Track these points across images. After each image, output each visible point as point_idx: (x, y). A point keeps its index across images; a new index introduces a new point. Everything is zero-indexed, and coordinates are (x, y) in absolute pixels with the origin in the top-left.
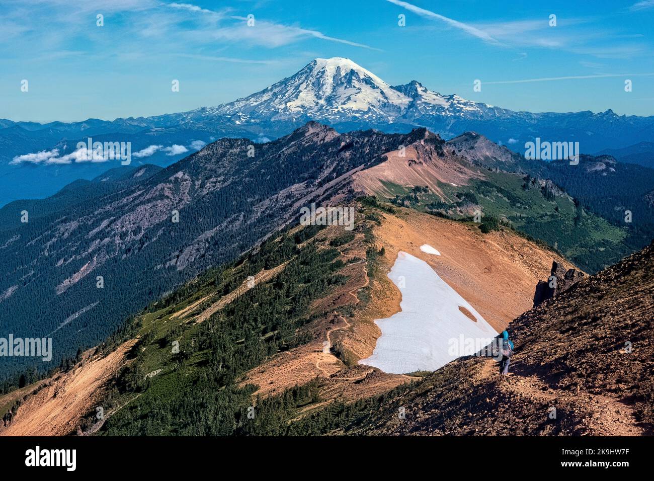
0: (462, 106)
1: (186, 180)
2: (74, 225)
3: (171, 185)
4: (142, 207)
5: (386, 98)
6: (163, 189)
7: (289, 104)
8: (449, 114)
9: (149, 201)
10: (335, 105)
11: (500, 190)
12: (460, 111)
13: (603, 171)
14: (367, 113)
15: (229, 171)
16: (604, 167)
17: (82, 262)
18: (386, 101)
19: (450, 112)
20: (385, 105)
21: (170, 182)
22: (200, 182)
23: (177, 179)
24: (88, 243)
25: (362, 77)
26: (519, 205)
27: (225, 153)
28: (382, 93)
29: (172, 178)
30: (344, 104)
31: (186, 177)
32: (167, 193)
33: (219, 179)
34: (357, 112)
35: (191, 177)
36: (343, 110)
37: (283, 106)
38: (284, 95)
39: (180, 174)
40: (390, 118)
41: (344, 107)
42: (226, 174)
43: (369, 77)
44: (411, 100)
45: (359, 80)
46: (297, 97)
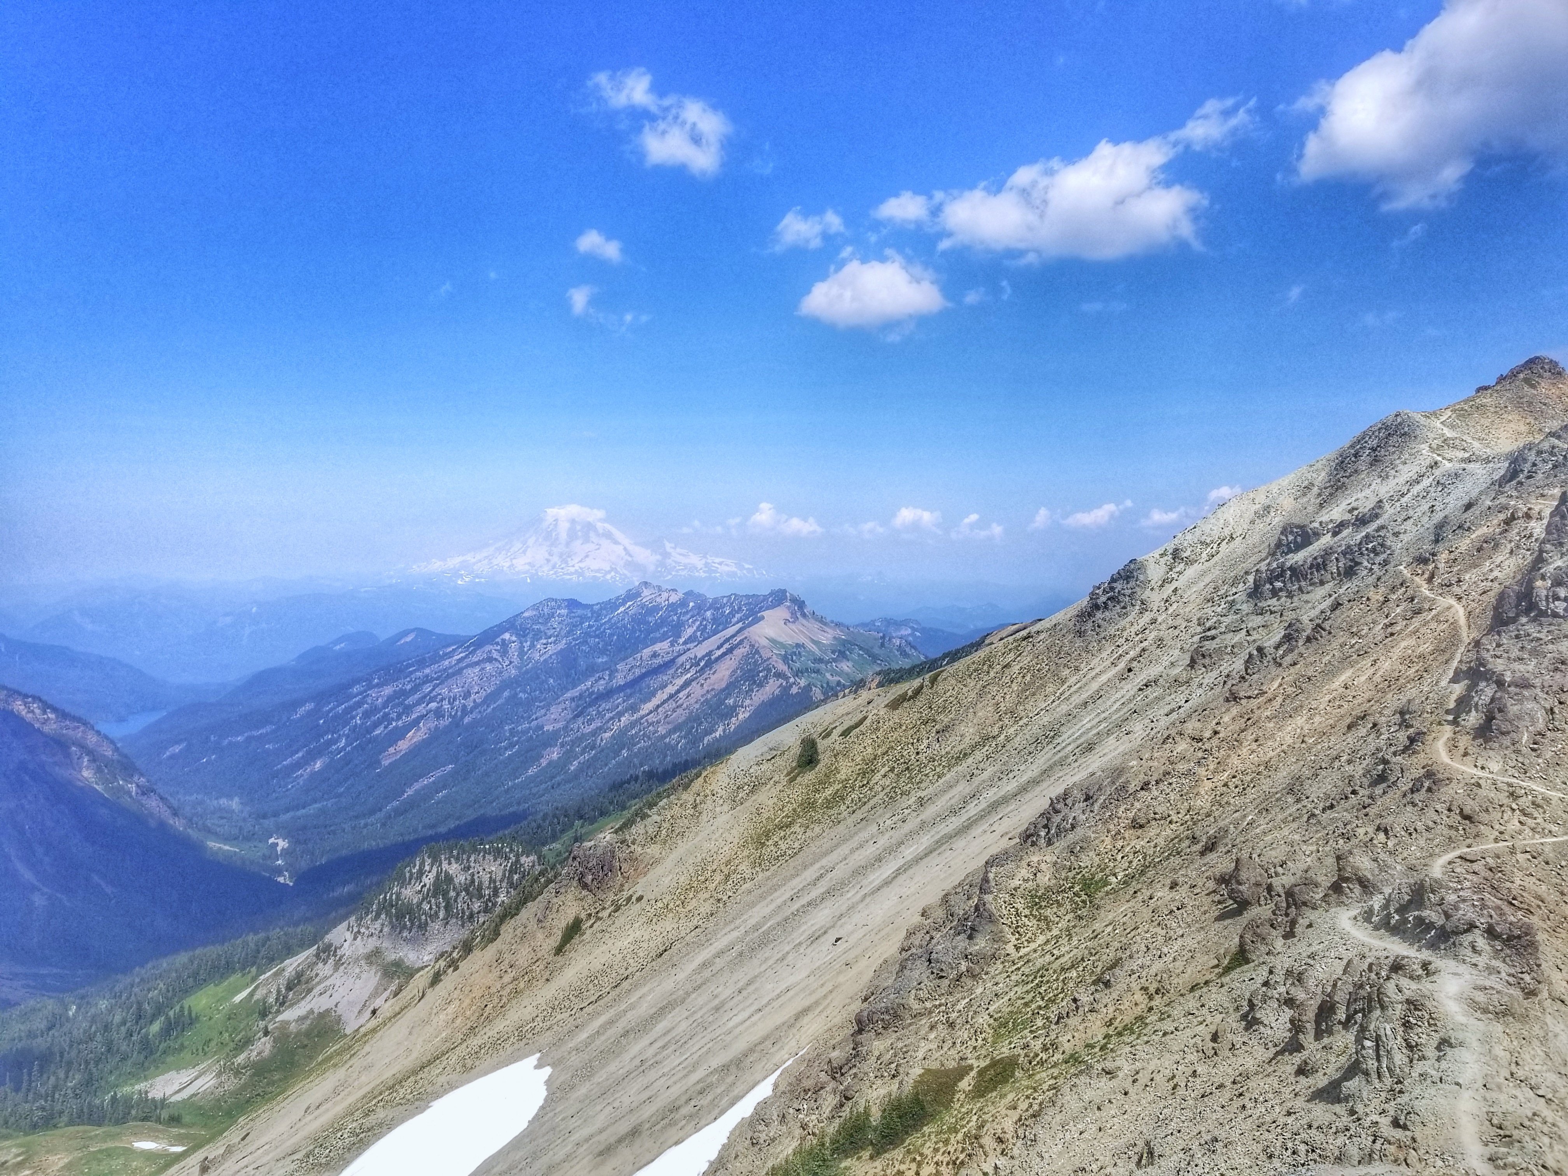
0: (716, 565)
1: (514, 642)
2: (388, 690)
3: (499, 647)
4: (470, 671)
5: (630, 556)
6: (490, 652)
7: (514, 561)
8: (703, 575)
9: (477, 663)
10: (571, 563)
11: (861, 648)
12: (716, 572)
13: (909, 635)
14: (609, 572)
15: (559, 633)
16: (909, 631)
17: (407, 728)
18: (630, 559)
19: (704, 572)
20: (628, 564)
21: (497, 644)
22: (528, 643)
23: (503, 640)
24: (408, 709)
25: (601, 531)
26: (879, 662)
27: (553, 614)
28: (625, 549)
29: (499, 640)
30: (581, 561)
31: (514, 638)
32: (495, 655)
33: (550, 641)
34: (598, 571)
35: (519, 638)
36: (581, 568)
37: (507, 564)
38: (508, 551)
39: (507, 636)
40: (635, 579)
41: (582, 565)
42: (557, 636)
43: (609, 531)
44: (659, 557)
45: (598, 535)
46: (524, 552)
